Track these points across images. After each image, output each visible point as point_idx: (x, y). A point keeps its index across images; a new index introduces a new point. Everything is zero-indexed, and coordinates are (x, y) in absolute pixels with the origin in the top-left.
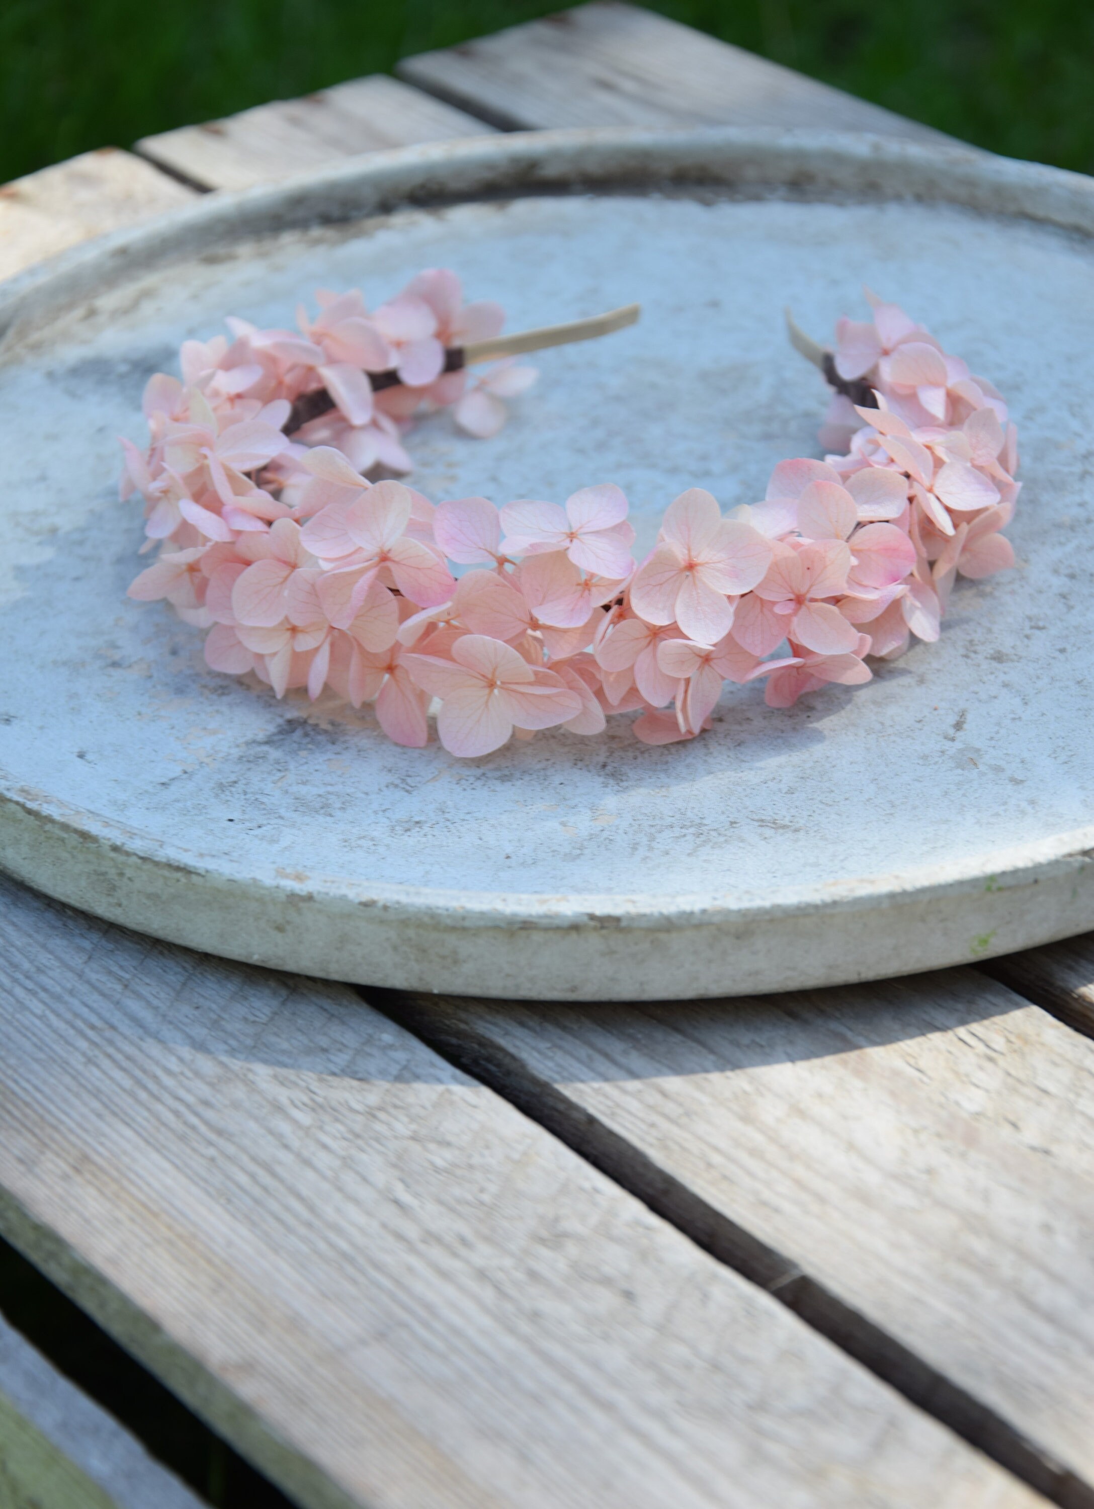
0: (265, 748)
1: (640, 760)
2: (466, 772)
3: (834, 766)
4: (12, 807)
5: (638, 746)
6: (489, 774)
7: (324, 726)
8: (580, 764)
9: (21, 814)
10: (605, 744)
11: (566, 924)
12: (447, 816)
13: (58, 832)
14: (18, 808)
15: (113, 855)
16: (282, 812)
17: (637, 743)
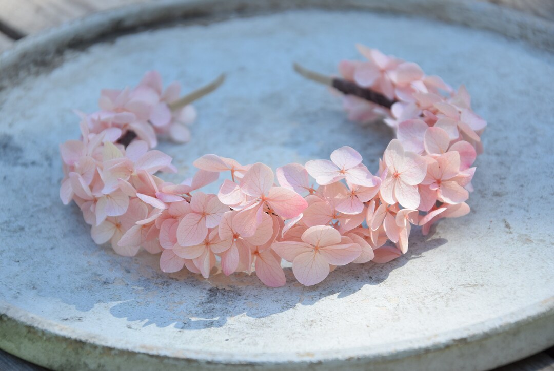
0: (210, 305)
1: (383, 271)
2: (313, 294)
3: (471, 255)
4: (141, 356)
5: (377, 266)
6: (323, 293)
7: (228, 289)
8: (359, 279)
9: (147, 358)
10: (362, 268)
11: (442, 347)
12: (322, 315)
13: (171, 362)
14: (145, 356)
15: (208, 366)
16: (246, 330)
17: (375, 264)
